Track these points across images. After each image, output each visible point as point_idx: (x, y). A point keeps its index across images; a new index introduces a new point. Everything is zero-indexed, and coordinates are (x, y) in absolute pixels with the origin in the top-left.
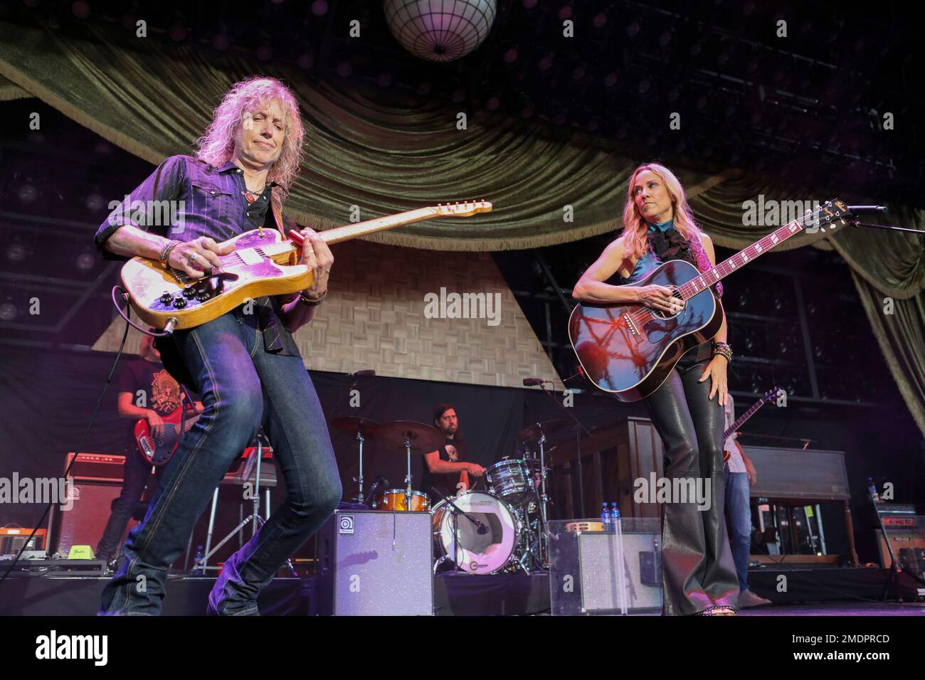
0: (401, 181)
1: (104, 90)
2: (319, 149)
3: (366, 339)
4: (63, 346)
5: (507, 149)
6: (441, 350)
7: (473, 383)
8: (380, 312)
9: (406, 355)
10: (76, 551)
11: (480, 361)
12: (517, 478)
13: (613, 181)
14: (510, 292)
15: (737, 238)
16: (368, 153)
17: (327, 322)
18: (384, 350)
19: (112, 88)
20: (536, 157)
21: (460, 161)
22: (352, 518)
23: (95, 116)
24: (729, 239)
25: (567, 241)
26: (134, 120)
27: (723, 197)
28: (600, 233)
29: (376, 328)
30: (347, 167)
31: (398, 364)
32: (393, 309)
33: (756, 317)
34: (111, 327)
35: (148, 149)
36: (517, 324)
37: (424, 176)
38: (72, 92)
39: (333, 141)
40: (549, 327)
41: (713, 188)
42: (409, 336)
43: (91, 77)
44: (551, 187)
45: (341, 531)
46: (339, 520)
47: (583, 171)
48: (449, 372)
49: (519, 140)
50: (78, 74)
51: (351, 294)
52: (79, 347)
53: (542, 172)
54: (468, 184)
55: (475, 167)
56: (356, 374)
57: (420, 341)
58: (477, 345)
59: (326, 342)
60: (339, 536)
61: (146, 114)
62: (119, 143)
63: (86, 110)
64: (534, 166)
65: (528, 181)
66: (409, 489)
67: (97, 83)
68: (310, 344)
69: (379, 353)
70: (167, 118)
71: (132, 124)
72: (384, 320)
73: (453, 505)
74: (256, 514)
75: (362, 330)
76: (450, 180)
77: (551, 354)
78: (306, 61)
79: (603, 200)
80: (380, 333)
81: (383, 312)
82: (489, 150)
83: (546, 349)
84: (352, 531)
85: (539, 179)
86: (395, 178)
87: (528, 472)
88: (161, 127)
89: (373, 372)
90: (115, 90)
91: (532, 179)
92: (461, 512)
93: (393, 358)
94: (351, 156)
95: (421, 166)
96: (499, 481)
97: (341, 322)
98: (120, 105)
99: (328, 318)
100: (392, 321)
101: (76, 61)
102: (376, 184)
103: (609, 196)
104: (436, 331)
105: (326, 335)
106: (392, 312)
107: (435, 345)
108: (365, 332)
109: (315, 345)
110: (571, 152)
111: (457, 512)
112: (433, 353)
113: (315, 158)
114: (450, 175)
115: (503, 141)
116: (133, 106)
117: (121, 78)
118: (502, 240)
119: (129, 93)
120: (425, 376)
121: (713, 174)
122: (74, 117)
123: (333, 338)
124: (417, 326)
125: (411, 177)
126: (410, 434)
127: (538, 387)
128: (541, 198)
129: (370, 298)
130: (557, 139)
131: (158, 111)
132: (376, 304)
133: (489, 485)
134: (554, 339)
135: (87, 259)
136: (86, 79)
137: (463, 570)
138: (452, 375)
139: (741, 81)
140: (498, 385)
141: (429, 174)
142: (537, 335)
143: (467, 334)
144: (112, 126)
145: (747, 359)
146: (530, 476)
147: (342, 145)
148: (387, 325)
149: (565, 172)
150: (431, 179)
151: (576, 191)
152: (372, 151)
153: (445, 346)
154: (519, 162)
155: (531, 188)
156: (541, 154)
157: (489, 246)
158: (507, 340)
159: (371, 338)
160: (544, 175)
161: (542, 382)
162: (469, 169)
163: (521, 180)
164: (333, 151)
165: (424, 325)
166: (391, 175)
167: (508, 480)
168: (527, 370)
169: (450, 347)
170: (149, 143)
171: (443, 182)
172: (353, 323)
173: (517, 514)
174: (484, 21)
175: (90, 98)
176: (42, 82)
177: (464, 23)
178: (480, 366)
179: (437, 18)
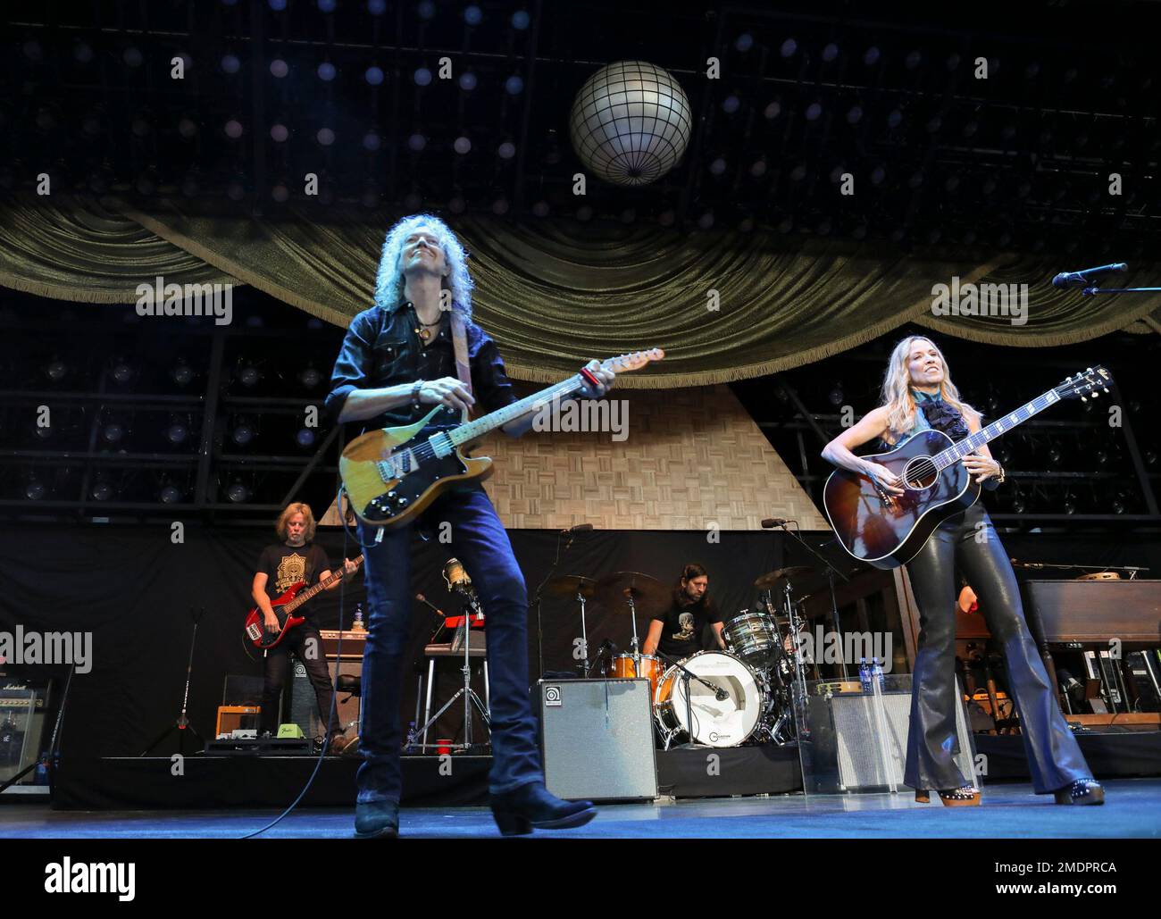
0: (612, 321)
1: (308, 267)
2: (523, 298)
3: (597, 491)
5: (730, 269)
6: (682, 495)
8: (611, 460)
9: (643, 504)
11: (726, 504)
12: (759, 634)
13: (857, 288)
14: (755, 425)
16: (576, 297)
17: (555, 476)
18: (618, 501)
19: (315, 264)
20: (763, 275)
21: (678, 291)
22: (558, 688)
23: (302, 294)
25: (809, 362)
26: (338, 292)
28: (847, 348)
29: (609, 478)
30: (554, 313)
32: (625, 456)
33: (1061, 424)
36: (766, 458)
37: (637, 313)
38: (278, 273)
39: (538, 289)
40: (804, 460)
42: (645, 484)
44: (783, 305)
45: (547, 703)
46: (544, 691)
47: (821, 281)
48: (692, 520)
49: (742, 258)
50: (283, 256)
51: (578, 444)
53: (772, 289)
54: (688, 315)
55: (694, 294)
56: (572, 530)
57: (658, 489)
58: (723, 487)
59: (554, 498)
60: (544, 707)
61: (348, 285)
62: (325, 318)
63: (294, 290)
64: (762, 284)
65: (756, 302)
67: (303, 263)
68: (538, 501)
69: (613, 505)
71: (336, 296)
72: (616, 469)
73: (684, 669)
74: (467, 687)
75: (592, 481)
76: (667, 313)
77: (809, 490)
79: (848, 310)
80: (612, 483)
81: (614, 461)
82: (708, 274)
83: (803, 484)
84: (559, 703)
85: (769, 297)
86: (607, 319)
87: (772, 626)
88: (364, 296)
89: (590, 526)
90: (318, 266)
91: (760, 300)
92: (694, 677)
93: (629, 509)
95: (633, 302)
96: (739, 639)
97: (570, 475)
98: (324, 279)
99: (555, 472)
100: (624, 469)
101: (281, 244)
103: (855, 305)
104: (674, 475)
105: (554, 491)
106: (624, 460)
107: (674, 491)
108: (596, 483)
109: (544, 501)
110: (802, 263)
111: (688, 676)
112: (674, 500)
113: (520, 309)
114: (666, 308)
115: (725, 260)
116: (336, 279)
117: (323, 253)
118: (733, 369)
119: (332, 267)
120: (666, 525)
121: (982, 262)
122: (282, 299)
123: (561, 493)
124: (653, 472)
125: (624, 316)
127: (780, 528)
128: (773, 318)
129: (598, 446)
130: (784, 250)
132: (605, 453)
134: (811, 472)
135: (307, 434)
136: (292, 260)
137: (701, 743)
138: (697, 522)
139: (1000, 152)
140: (750, 529)
141: (644, 310)
142: (790, 468)
143: (710, 475)
144: (317, 301)
145: (1055, 474)
146: (775, 631)
147: (546, 291)
148: (619, 475)
149: (799, 285)
150: (645, 314)
151: (815, 304)
152: (578, 292)
153: (686, 490)
154: (744, 282)
155: (762, 308)
156: (768, 270)
157: (719, 378)
158: (756, 478)
159: (603, 489)
160: (775, 292)
161: (783, 522)
162: (687, 298)
163: (746, 303)
165: (661, 470)
166: (602, 316)
167: (749, 637)
169: (691, 492)
171: (659, 316)
172: (582, 475)
173: (763, 675)
174: (678, 135)
175: (295, 278)
176: (252, 268)
177: (656, 140)
178: (727, 510)
179: (626, 141)
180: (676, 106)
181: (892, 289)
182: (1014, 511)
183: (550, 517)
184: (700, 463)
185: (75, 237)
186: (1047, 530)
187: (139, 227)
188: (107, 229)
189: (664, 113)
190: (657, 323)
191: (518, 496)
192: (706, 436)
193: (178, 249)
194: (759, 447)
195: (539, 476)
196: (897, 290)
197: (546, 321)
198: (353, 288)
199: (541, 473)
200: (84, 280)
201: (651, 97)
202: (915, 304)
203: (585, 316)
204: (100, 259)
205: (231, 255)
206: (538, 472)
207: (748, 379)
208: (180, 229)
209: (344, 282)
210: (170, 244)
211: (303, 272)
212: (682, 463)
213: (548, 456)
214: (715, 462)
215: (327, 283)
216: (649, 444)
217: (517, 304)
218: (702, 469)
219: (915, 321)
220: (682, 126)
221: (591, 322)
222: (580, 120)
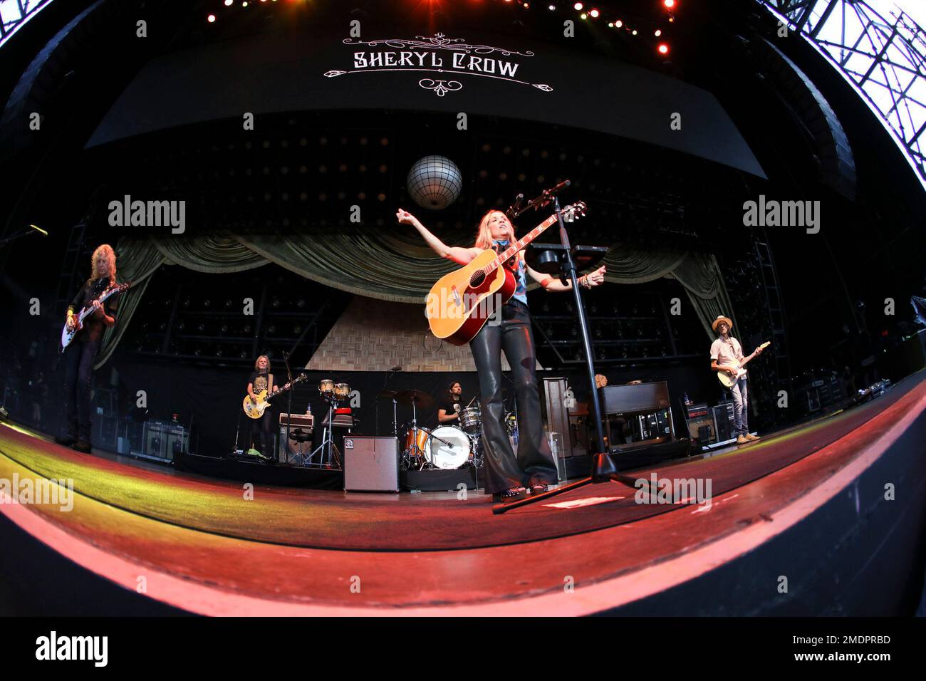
1: (298, 253)
2: (394, 263)
9: (452, 360)
17: (411, 347)
18: (441, 358)
19: (301, 252)
23: (295, 265)
29: (436, 347)
30: (409, 269)
35: (315, 276)
38: (286, 257)
39: (400, 258)
50: (288, 249)
59: (411, 357)
62: (303, 275)
63: (292, 265)
67: (296, 252)
68: (403, 358)
70: (323, 261)
75: (429, 349)
78: (380, 222)
84: (352, 447)
88: (320, 265)
93: (445, 362)
94: (409, 264)
95: (445, 264)
98: (304, 258)
101: (288, 245)
105: (411, 354)
109: (406, 358)
117: (305, 247)
119: (308, 253)
120: (463, 370)
123: (414, 355)
125: (441, 270)
131: (320, 258)
136: (292, 251)
147: (404, 260)
152: (419, 260)
164: (400, 263)
170: (315, 273)
174: (456, 188)
175: (292, 258)
176: (276, 256)
177: (446, 189)
179: (432, 187)
183: (408, 366)
185: (213, 247)
187: (235, 241)
188: (225, 243)
189: (451, 178)
191: (393, 356)
193: (248, 249)
195: (404, 347)
197: (404, 274)
198: (316, 262)
200: (214, 264)
201: (446, 171)
203: (422, 271)
204: (221, 255)
205: (267, 250)
206: (403, 345)
208: (251, 241)
209: (312, 259)
210: (246, 247)
211: (298, 257)
215: (306, 260)
217: (391, 266)
220: (455, 181)
221: (426, 273)
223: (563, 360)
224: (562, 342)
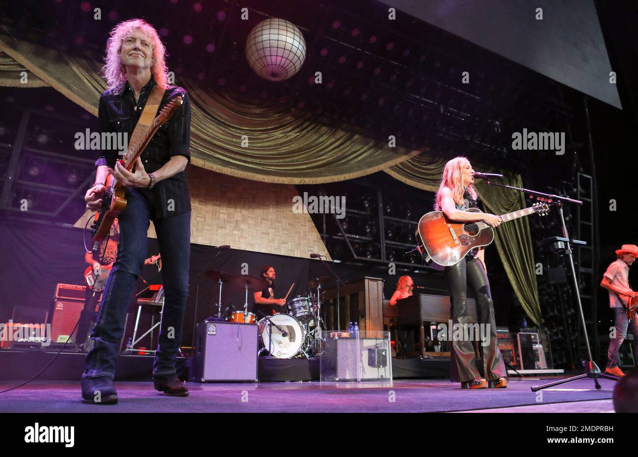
1: (89, 85)
2: (205, 125)
3: (225, 228)
4: (57, 224)
5: (306, 130)
6: (266, 236)
7: (282, 255)
8: (234, 214)
9: (247, 238)
10: (61, 338)
11: (286, 243)
12: (305, 307)
13: (362, 150)
15: (426, 184)
16: (231, 129)
17: (205, 218)
18: (235, 234)
19: (94, 84)
20: (322, 136)
21: (281, 136)
22: (215, 326)
23: (83, 98)
24: (422, 184)
25: (336, 181)
27: (419, 162)
28: (354, 178)
29: (231, 222)
31: (242, 243)
32: (241, 213)
34: (84, 215)
36: (308, 224)
37: (260, 143)
38: (71, 84)
39: (212, 121)
40: (325, 226)
41: (415, 157)
42: (249, 228)
43: (82, 77)
44: (329, 152)
45: (209, 333)
46: (208, 327)
47: (348, 143)
48: (269, 248)
49: (313, 126)
50: (75, 75)
51: (218, 203)
52: (67, 225)
53: (325, 144)
54: (284, 148)
55: (288, 139)
56: (220, 247)
57: (255, 231)
58: (286, 234)
59: (203, 229)
60: (207, 335)
62: (95, 114)
63: (79, 95)
64: (320, 140)
65: (316, 149)
66: (246, 311)
67: (86, 81)
69: (232, 236)
72: (235, 218)
73: (270, 321)
75: (223, 223)
76: (275, 145)
77: (325, 241)
78: (201, 77)
79: (357, 160)
80: (233, 225)
82: (297, 130)
83: (322, 238)
84: (215, 333)
85: (322, 147)
87: (310, 304)
89: (229, 246)
90: (95, 85)
91: (319, 147)
92: (274, 325)
93: (240, 239)
94: (221, 130)
95: (259, 137)
96: (295, 309)
97: (212, 218)
98: (98, 93)
99: (205, 216)
100: (239, 219)
101: (75, 68)
102: (234, 146)
103: (360, 158)
104: (263, 225)
105: (203, 225)
106: (240, 214)
107: (263, 233)
108: (225, 224)
109: (198, 230)
110: (340, 134)
111: (272, 324)
112: (262, 238)
113: (202, 130)
114: (274, 143)
115: (305, 126)
118: (301, 179)
120: (256, 250)
121: (415, 149)
122: (72, 99)
123: (207, 227)
124: (254, 222)
125: (253, 143)
126: (248, 281)
127: (318, 259)
128: (323, 158)
129: (229, 206)
130: (334, 126)
132: (231, 209)
133: (289, 310)
134: (327, 233)
135: (74, 177)
136: (80, 78)
137: (274, 356)
139: (432, 102)
140: (296, 256)
141: (263, 142)
142: (318, 230)
143: (280, 228)
144: (92, 104)
146: (312, 306)
147: (217, 123)
148: (237, 221)
149: (337, 144)
150: (264, 144)
151: (342, 154)
153: (268, 234)
154: (312, 138)
155: (318, 152)
156: (325, 133)
157: (294, 182)
158: (302, 232)
159: (228, 227)
160: (325, 145)
161: (320, 256)
162: (285, 140)
163: (312, 148)
164: (212, 126)
165: (257, 222)
167: (300, 308)
168: (312, 249)
169: (271, 234)
171: (270, 146)
172: (219, 219)
173: (304, 326)
174: (299, 61)
175: (81, 89)
176: (55, 78)
177: (288, 61)
178: (286, 246)
179: (274, 58)
180: (301, 48)
181: (377, 153)
182: (410, 262)
184: (277, 221)
186: (421, 272)
189: (294, 49)
190: (269, 150)
192: (281, 209)
194: (305, 218)
195: (197, 216)
196: (379, 154)
197: (214, 138)
199: (198, 215)
201: (290, 40)
202: (385, 163)
206: (196, 215)
207: (307, 185)
210: (4, 53)
211: (87, 88)
212: (268, 220)
213: (202, 207)
214: (284, 222)
216: (253, 208)
217: (201, 127)
218: (278, 224)
219: (385, 171)
220: (302, 58)
222: (252, 42)
223: (355, 256)
224: (355, 236)
